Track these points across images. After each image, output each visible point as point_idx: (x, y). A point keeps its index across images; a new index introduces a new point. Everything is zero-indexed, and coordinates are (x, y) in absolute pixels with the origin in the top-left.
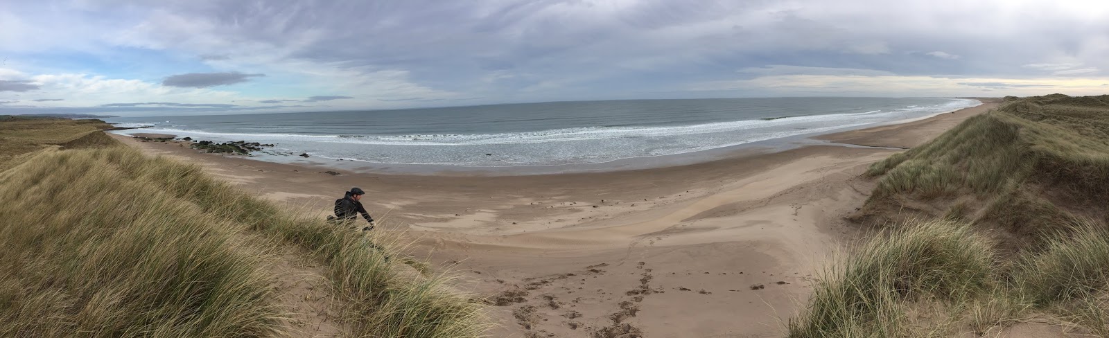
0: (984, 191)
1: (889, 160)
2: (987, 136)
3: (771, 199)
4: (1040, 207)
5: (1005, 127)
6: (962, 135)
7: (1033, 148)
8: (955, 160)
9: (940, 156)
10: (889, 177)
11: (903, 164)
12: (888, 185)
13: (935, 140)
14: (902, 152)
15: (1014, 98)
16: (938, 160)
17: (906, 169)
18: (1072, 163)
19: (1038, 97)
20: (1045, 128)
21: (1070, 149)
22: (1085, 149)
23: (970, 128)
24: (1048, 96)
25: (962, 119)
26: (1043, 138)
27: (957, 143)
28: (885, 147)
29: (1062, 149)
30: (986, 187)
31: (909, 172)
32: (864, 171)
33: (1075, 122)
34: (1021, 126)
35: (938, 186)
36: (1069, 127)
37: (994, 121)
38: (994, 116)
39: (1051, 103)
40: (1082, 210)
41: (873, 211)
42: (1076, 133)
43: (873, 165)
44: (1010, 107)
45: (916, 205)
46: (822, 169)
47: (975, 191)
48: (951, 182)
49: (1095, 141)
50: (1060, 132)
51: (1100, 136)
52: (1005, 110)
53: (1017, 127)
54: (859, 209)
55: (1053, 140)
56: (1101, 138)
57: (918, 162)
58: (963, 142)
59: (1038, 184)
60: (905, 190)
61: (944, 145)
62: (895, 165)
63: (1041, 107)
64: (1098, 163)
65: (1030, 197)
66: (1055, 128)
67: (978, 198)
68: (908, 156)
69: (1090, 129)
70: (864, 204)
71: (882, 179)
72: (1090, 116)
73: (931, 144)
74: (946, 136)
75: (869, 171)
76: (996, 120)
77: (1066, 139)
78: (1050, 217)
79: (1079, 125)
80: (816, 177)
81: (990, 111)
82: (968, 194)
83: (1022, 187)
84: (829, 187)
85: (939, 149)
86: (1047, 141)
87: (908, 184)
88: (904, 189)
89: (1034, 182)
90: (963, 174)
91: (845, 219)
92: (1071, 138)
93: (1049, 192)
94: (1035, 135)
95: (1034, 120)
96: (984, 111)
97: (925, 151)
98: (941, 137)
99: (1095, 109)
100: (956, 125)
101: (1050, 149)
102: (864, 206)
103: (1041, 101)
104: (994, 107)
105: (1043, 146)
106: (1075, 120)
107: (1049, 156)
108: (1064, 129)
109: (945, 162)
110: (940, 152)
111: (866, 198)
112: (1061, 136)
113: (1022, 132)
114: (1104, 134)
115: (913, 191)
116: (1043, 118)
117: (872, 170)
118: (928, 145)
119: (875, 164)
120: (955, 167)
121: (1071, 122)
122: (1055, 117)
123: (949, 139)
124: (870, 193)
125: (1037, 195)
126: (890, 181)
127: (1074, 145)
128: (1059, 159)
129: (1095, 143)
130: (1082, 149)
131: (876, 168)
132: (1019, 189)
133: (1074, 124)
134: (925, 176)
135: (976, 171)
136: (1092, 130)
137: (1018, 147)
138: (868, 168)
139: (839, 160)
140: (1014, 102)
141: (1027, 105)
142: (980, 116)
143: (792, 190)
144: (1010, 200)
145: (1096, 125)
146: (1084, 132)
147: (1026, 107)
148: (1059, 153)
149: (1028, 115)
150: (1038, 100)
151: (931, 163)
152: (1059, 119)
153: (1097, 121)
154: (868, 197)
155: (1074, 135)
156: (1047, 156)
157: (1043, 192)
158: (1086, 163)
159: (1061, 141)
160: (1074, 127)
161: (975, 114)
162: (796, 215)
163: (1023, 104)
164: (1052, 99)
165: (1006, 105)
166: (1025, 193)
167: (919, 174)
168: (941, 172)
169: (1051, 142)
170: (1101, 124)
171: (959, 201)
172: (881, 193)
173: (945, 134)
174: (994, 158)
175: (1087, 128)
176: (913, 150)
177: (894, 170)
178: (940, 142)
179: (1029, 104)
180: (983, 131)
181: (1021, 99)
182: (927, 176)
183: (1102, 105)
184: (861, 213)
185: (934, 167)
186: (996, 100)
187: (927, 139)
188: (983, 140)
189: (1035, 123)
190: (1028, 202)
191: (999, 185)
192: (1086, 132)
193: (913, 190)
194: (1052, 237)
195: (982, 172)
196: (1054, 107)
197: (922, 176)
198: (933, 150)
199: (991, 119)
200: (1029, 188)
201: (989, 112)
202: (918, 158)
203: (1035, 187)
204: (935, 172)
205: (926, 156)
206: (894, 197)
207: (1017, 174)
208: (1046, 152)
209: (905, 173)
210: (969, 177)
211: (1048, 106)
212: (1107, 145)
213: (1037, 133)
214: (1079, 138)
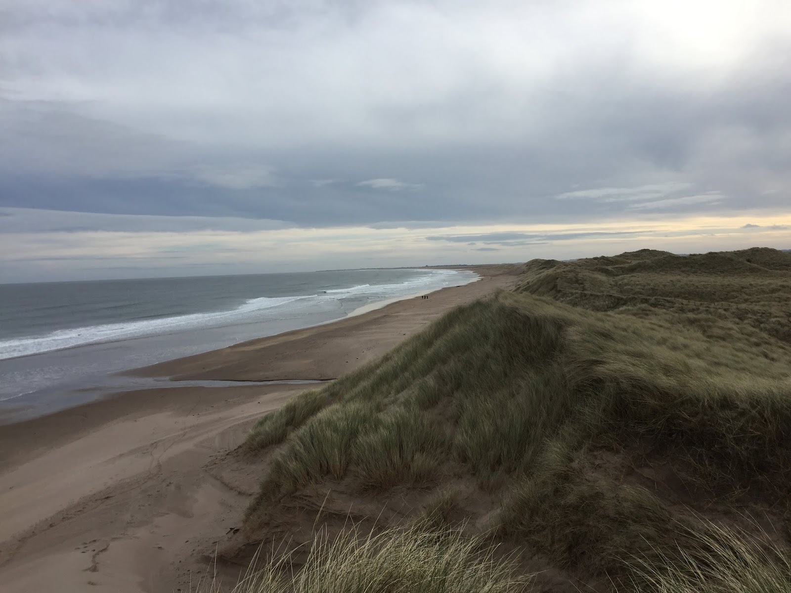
0: (493, 470)
1: (291, 409)
2: (494, 347)
3: (23, 540)
4: (625, 505)
5: (533, 325)
6: (440, 344)
7: (600, 369)
8: (429, 401)
9: (398, 391)
10: (293, 448)
11: (323, 414)
12: (293, 465)
13: (386, 359)
14: (317, 389)
15: (550, 264)
16: (393, 402)
17: (329, 423)
18: (693, 402)
19: (603, 257)
20: (624, 325)
21: (688, 369)
22: (722, 370)
23: (457, 329)
24: (626, 255)
25: (437, 314)
26: (620, 347)
27: (432, 363)
28: (285, 379)
29: (667, 370)
30: (499, 462)
31: (336, 430)
32: (242, 438)
33: (692, 311)
34: (570, 323)
35: (396, 458)
36: (680, 321)
37: (510, 313)
38: (508, 302)
39: (632, 270)
40: (727, 513)
41: (265, 531)
42: (699, 334)
43: (261, 423)
44: (542, 283)
45: (350, 507)
46: (154, 445)
47: (474, 471)
48: (422, 449)
49: (742, 350)
50: (661, 334)
51: (754, 340)
52: (531, 289)
53: (560, 325)
54: (237, 530)
55: (645, 350)
56: (757, 345)
57: (353, 407)
58: (444, 362)
59: (618, 452)
60: (328, 472)
61: (404, 368)
62: (305, 418)
63: (611, 280)
64: (755, 401)
65: (603, 483)
66: (647, 323)
67: (481, 487)
68: (334, 395)
69: (730, 325)
70: (243, 517)
71: (279, 453)
72: (726, 295)
73: (377, 366)
74: (409, 348)
75: (252, 438)
76: (514, 310)
77: (674, 348)
78: (651, 531)
79: (703, 316)
80: (141, 465)
81: (498, 293)
82: (459, 477)
83: (580, 459)
84: (172, 488)
85: (395, 376)
86: (628, 353)
87: (336, 459)
88: (325, 471)
89: (609, 449)
90: (448, 430)
91: (207, 560)
92: (686, 346)
93: (647, 472)
94: (601, 341)
95: (597, 309)
96: (485, 293)
97: (365, 384)
98: (397, 351)
99: (735, 281)
100: (428, 323)
101: (641, 372)
102: (245, 521)
103: (610, 268)
104: (507, 284)
105: (621, 365)
106: (692, 304)
107: (639, 386)
108: (667, 325)
109: (407, 404)
110: (396, 384)
111: (247, 503)
112: (663, 342)
113: (573, 334)
114: (765, 335)
115: (345, 474)
116: (616, 303)
117: (258, 434)
118: (370, 370)
119: (266, 419)
120: (428, 416)
121: (682, 310)
122: (646, 301)
123: (415, 355)
124: (257, 489)
125: (617, 479)
126: (296, 456)
127: (694, 362)
128: (664, 394)
129: (745, 357)
130: (713, 369)
131: (267, 427)
132: (575, 465)
133: (691, 315)
134: (370, 439)
135: (474, 424)
136: (735, 327)
137: (566, 369)
138: (251, 431)
139: (191, 420)
140: (550, 271)
141: (580, 276)
142: (478, 305)
143: (81, 508)
144: (557, 491)
145: (741, 316)
146: (716, 331)
147: (577, 281)
148: (665, 381)
149: (583, 299)
150: (602, 264)
151: (379, 409)
152: (654, 305)
153: (743, 306)
154: (253, 497)
155: (695, 339)
156: (633, 386)
157: (630, 472)
158: (726, 402)
159: (663, 354)
160: (692, 322)
161: (466, 300)
162: (94, 569)
163: (570, 275)
164: (634, 262)
165: (532, 278)
166: (590, 475)
167: (354, 434)
168: (401, 426)
169: (639, 355)
170: (754, 313)
171: (444, 493)
172: (278, 486)
173: (405, 344)
174: (513, 396)
175: (721, 323)
176: (341, 383)
177: (303, 430)
178: (397, 360)
179: (585, 273)
180: (486, 337)
181: (565, 264)
182: (373, 438)
183: (753, 271)
184: (239, 540)
185: (388, 417)
186: (510, 270)
187: (369, 358)
188: (488, 357)
189: (600, 315)
190: (598, 495)
191: (528, 456)
192: (720, 332)
193: (346, 471)
194: (663, 570)
195: (487, 427)
196: (640, 279)
197: (361, 439)
198: (383, 380)
199: (502, 309)
200: (597, 462)
201: (497, 297)
202: (352, 399)
203: (614, 460)
204: (387, 428)
205: (367, 395)
206: (308, 492)
207: (567, 429)
208: (630, 378)
209: (328, 433)
210: (459, 439)
211: (627, 278)
212: (773, 359)
213: (606, 335)
214: (705, 345)
